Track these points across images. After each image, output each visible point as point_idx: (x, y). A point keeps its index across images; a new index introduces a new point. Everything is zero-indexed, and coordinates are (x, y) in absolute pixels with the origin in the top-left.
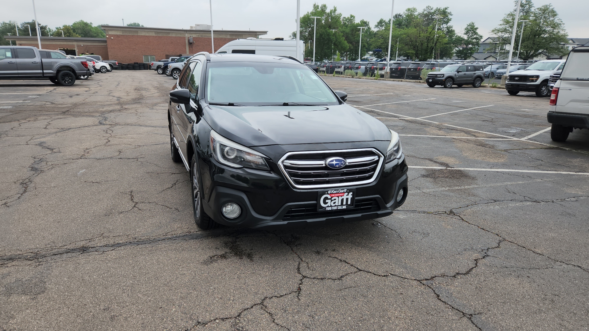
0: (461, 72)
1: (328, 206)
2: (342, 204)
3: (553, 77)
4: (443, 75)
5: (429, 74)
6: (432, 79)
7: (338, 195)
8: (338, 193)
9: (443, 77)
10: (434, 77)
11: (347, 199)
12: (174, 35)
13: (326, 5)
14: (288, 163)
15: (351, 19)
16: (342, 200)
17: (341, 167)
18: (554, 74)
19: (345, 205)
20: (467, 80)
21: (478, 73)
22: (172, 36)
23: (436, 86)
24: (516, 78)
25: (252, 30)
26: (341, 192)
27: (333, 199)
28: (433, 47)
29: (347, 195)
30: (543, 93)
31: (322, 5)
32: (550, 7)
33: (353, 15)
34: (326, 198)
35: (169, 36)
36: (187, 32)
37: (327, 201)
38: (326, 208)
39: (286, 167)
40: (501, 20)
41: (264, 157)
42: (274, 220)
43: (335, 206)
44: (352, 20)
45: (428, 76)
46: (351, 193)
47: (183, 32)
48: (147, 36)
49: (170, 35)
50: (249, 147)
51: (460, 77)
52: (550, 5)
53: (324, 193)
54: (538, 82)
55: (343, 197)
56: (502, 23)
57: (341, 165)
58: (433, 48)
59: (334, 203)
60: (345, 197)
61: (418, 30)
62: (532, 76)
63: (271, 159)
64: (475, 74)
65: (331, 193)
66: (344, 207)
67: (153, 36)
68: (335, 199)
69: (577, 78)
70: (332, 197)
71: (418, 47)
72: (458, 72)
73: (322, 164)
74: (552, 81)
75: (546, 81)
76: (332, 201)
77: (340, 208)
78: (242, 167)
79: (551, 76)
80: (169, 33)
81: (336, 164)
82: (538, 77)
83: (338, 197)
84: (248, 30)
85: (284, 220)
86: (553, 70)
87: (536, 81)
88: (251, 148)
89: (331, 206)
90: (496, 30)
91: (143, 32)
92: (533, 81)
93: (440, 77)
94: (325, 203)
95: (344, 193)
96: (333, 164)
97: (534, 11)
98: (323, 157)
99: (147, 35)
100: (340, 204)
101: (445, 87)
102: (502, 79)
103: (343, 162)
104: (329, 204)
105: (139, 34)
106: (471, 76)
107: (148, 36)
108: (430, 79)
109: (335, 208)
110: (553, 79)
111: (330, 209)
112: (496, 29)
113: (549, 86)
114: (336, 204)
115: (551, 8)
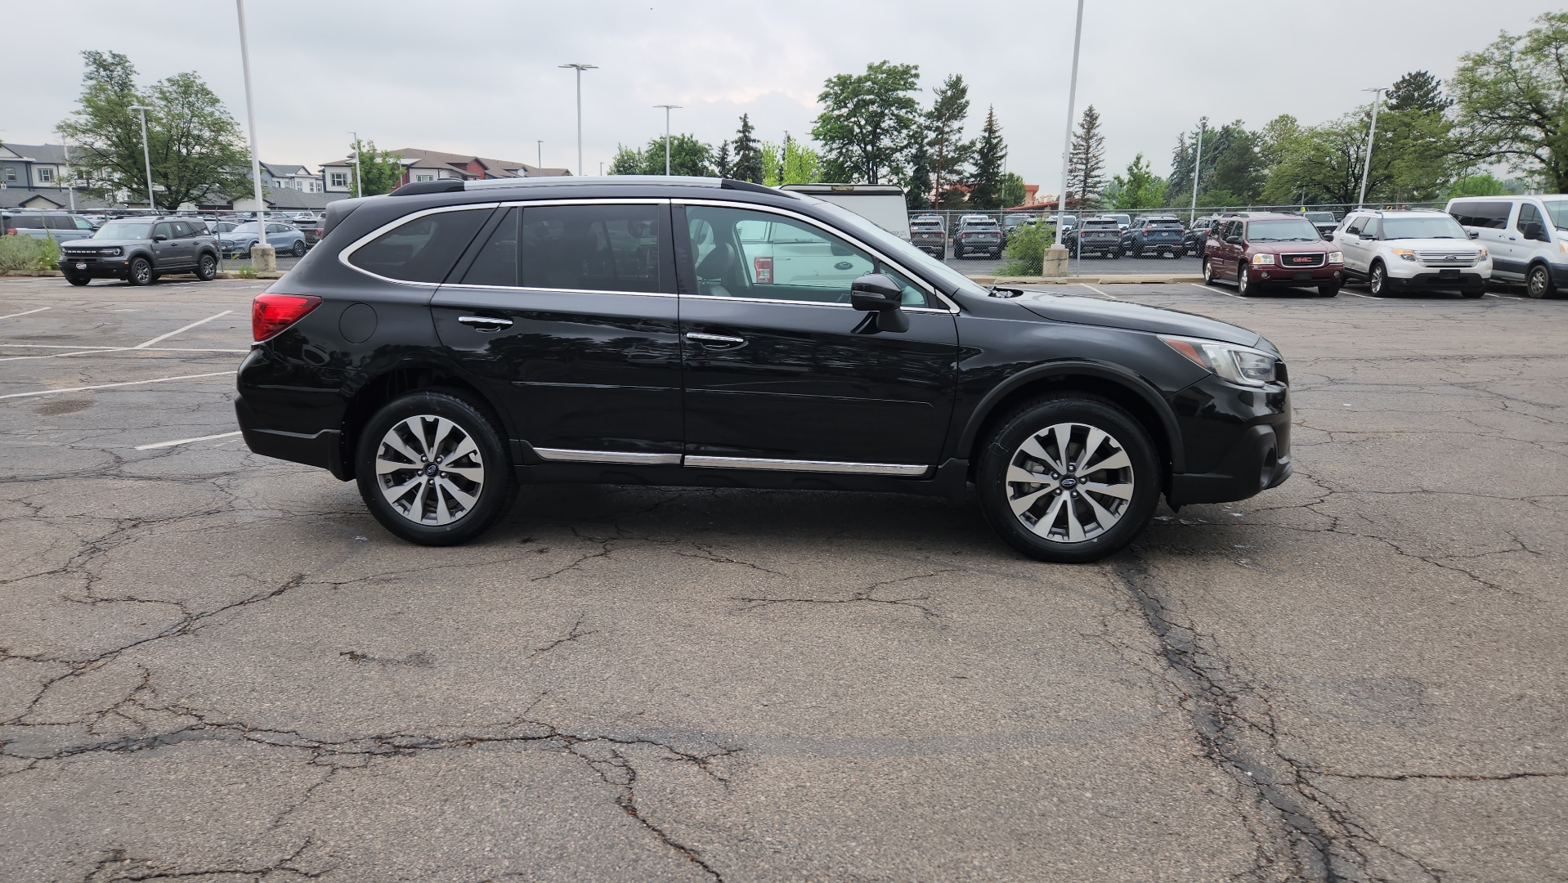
0: (165, 239)
4: (119, 250)
5: (67, 248)
6: (86, 260)
9: (122, 254)
10: (91, 254)
20: (181, 262)
21: (202, 241)
23: (93, 282)
32: (197, 81)
40: (78, 99)
45: (67, 254)
51: (166, 252)
52: (195, 74)
64: (196, 244)
72: (156, 240)
93: (112, 255)
101: (134, 283)
102: (253, 255)
106: (184, 251)
108: (78, 260)
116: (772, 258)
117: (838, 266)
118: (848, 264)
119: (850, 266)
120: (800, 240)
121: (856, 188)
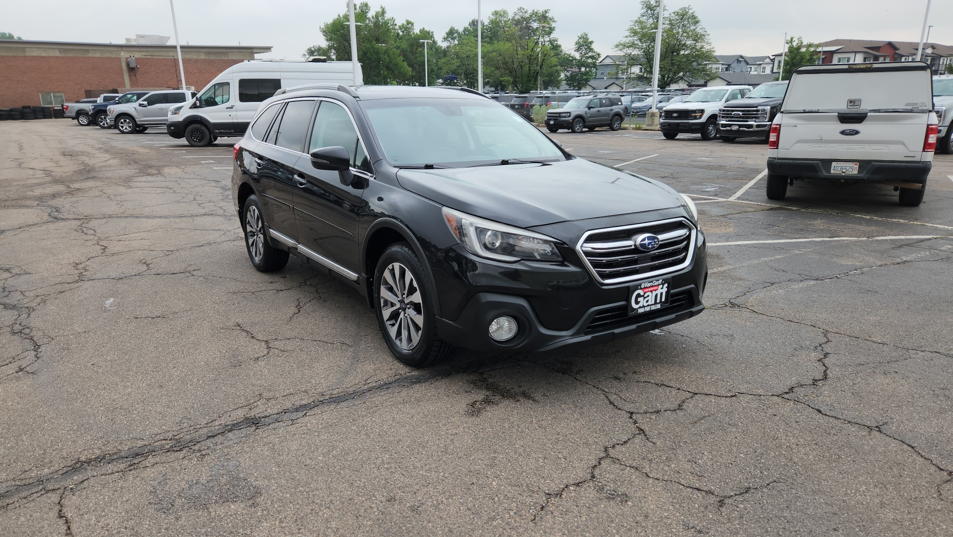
0: (594, 108)
1: (640, 307)
2: (656, 303)
3: (724, 111)
4: (569, 114)
5: (548, 113)
6: (554, 119)
7: (652, 289)
8: (653, 286)
9: (569, 116)
10: (557, 116)
11: (662, 294)
12: (98, 55)
13: (368, 4)
14: (590, 246)
15: (407, 28)
16: (656, 296)
17: (655, 247)
18: (725, 107)
19: (658, 303)
20: (600, 120)
21: (615, 108)
22: (94, 56)
23: (560, 131)
24: (675, 115)
25: (244, 44)
26: (655, 284)
27: (646, 296)
28: (537, 71)
29: (661, 288)
30: (711, 135)
31: (361, 4)
33: (410, 20)
34: (639, 296)
35: (87, 56)
36: (124, 49)
37: (639, 299)
38: (637, 310)
39: (587, 254)
41: (553, 242)
42: (574, 335)
43: (648, 305)
44: (409, 28)
45: (548, 116)
46: (666, 285)
47: (115, 49)
48: (43, 57)
49: (90, 55)
50: (526, 228)
51: (592, 116)
52: (690, 7)
53: (636, 288)
54: (703, 119)
55: (657, 292)
56: (628, 33)
57: (654, 244)
58: (538, 73)
59: (647, 301)
60: (659, 292)
61: (513, 45)
62: (694, 111)
63: (564, 243)
64: (611, 110)
65: (644, 288)
66: (659, 306)
67: (57, 57)
68: (648, 296)
69: (804, 110)
70: (645, 293)
71: (516, 71)
72: (589, 108)
73: (631, 246)
74: (723, 117)
75: (713, 118)
76: (644, 298)
77: (653, 308)
78: (518, 259)
79: (720, 110)
80: (88, 51)
81: (649, 244)
82: (702, 111)
83: (652, 292)
84: (236, 44)
85: (586, 334)
86: (721, 100)
87: (701, 117)
88: (529, 229)
89: (644, 306)
90: (621, 44)
91: (35, 49)
92: (695, 118)
93: (565, 117)
94: (637, 302)
95: (659, 285)
96: (645, 244)
97: (669, 16)
98: (628, 234)
99: (44, 54)
100: (653, 302)
101: (574, 132)
102: (647, 116)
103: (656, 240)
104: (641, 304)
105: (27, 54)
106: (606, 114)
107: (47, 57)
108: (551, 119)
109: (647, 309)
110: (723, 114)
111: (641, 311)
112: (621, 42)
113: (719, 124)
114: (649, 303)
115: (691, 11)
116: (780, 125)
117: (843, 133)
118: (854, 130)
119: (857, 132)
120: (807, 111)
121: (875, 66)
